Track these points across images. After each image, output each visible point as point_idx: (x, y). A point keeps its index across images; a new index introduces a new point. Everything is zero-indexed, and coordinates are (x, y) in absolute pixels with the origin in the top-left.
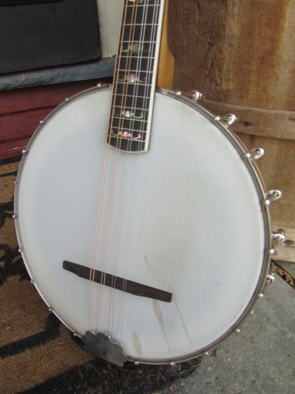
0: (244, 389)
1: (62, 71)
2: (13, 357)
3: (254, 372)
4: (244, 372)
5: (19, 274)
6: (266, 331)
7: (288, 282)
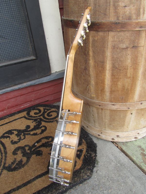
0: (105, 181)
1: (38, 80)
2: (40, 179)
3: (108, 176)
4: (105, 177)
5: (35, 154)
6: (111, 164)
7: (119, 149)
